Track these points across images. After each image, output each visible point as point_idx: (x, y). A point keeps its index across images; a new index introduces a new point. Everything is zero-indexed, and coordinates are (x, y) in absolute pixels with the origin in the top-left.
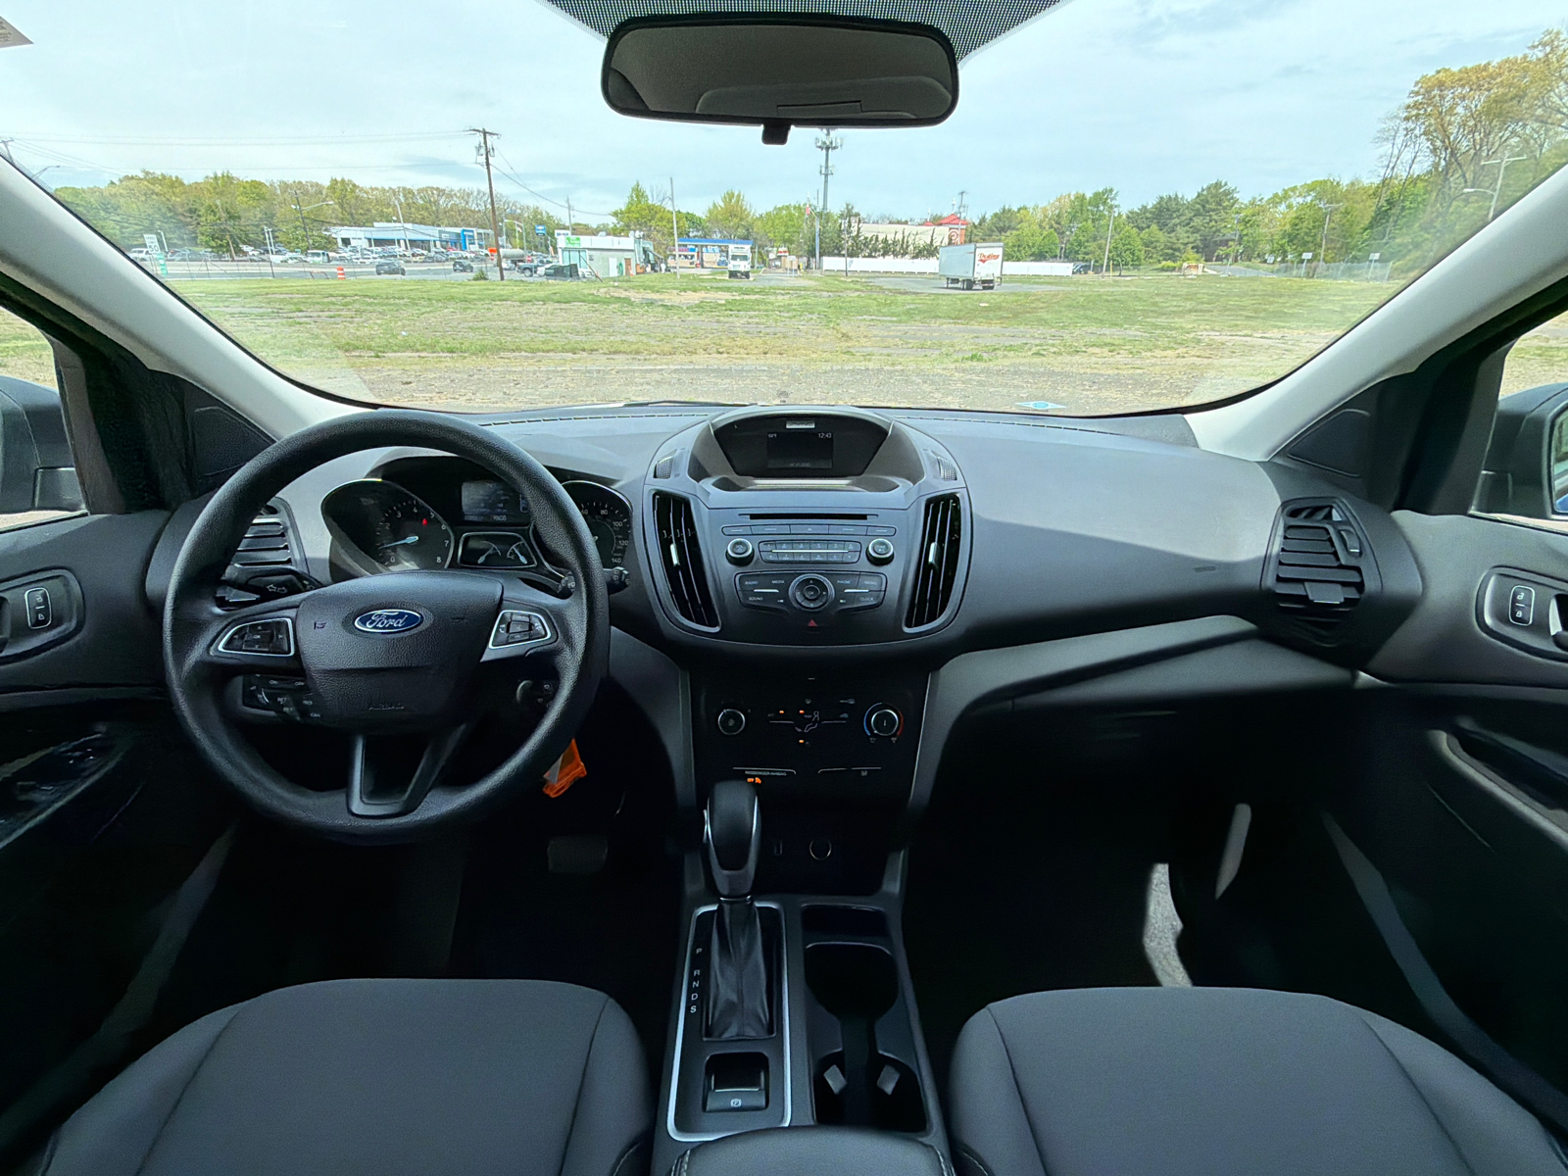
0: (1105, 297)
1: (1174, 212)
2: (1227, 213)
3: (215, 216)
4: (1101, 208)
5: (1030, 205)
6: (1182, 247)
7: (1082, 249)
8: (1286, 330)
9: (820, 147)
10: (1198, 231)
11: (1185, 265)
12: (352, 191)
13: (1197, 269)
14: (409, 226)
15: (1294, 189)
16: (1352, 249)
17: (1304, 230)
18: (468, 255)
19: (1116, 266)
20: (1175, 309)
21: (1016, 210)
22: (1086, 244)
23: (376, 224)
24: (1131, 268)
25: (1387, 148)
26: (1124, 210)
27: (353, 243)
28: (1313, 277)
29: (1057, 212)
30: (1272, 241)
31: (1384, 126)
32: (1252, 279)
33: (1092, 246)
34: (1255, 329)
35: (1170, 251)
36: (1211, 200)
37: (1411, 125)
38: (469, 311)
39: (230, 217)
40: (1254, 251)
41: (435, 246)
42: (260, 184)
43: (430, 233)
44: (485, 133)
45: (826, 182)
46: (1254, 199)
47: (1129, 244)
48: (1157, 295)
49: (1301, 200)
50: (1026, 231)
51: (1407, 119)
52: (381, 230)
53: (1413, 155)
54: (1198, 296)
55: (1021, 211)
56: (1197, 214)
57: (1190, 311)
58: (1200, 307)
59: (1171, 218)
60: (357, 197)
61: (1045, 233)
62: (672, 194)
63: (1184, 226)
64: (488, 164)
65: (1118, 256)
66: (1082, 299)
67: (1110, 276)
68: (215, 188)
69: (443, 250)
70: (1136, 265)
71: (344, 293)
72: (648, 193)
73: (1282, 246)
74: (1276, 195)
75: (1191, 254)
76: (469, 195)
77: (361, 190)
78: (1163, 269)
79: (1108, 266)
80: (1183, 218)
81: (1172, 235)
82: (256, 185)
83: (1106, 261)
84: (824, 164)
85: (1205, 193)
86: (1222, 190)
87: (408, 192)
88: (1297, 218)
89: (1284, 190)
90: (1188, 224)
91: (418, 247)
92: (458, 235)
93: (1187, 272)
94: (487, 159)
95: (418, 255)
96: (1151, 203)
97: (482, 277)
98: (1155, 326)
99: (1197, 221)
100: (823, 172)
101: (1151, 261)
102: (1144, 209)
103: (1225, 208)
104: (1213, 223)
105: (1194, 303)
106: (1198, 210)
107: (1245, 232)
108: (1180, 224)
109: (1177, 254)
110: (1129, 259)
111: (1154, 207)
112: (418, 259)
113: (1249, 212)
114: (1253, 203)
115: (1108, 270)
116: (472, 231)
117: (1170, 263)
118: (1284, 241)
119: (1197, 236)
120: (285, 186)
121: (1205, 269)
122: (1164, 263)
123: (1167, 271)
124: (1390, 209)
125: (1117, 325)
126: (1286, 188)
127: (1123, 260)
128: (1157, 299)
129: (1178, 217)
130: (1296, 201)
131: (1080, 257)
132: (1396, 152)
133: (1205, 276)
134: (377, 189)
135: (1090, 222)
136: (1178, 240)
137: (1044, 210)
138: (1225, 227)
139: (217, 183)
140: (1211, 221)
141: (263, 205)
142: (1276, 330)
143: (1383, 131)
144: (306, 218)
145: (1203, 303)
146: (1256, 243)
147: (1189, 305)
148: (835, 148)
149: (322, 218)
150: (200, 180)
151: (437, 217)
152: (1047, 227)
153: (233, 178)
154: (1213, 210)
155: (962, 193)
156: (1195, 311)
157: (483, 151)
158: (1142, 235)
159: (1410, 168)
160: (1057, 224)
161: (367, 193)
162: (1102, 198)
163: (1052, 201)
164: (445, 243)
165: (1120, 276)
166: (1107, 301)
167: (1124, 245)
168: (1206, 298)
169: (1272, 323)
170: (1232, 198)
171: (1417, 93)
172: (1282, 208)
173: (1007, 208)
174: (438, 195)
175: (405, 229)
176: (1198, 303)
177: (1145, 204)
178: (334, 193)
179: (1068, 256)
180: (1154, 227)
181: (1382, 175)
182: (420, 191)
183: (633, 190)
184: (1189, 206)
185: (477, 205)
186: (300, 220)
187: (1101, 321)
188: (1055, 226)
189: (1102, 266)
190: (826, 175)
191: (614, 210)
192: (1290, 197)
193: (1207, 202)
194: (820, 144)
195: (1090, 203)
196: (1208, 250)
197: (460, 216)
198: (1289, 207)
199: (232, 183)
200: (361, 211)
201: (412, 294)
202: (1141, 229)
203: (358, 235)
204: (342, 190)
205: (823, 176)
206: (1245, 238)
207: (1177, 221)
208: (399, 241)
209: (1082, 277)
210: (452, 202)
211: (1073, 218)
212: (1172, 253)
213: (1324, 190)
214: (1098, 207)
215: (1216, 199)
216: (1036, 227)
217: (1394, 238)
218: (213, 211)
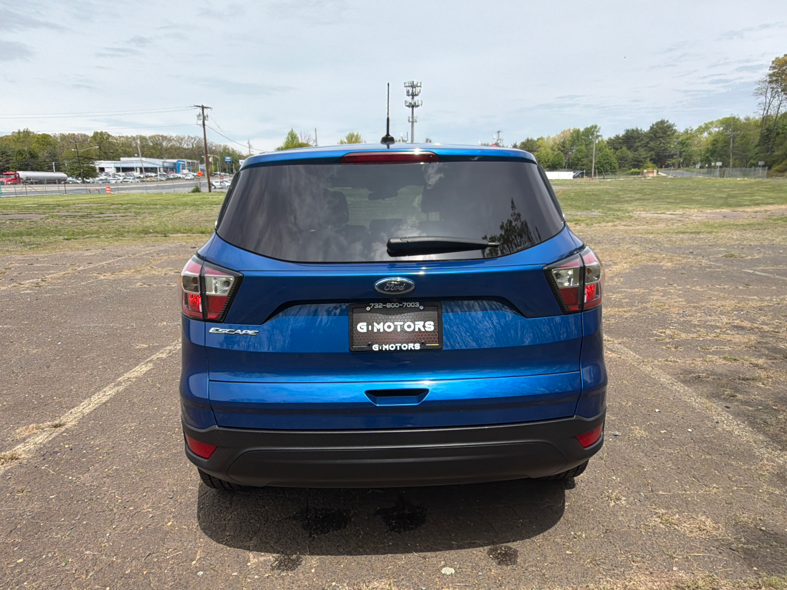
0: (587, 193)
1: (637, 139)
2: (670, 139)
3: (22, 156)
4: (591, 137)
5: (545, 137)
6: (643, 160)
7: (580, 163)
8: (687, 209)
9: (408, 106)
10: (653, 150)
11: (645, 171)
12: (107, 139)
13: (652, 174)
14: (144, 159)
15: (712, 123)
16: (750, 159)
17: (720, 148)
18: (181, 176)
19: (600, 173)
20: (628, 199)
21: (536, 140)
22: (582, 159)
23: (122, 159)
24: (610, 173)
25: (762, 99)
26: (606, 138)
27: (106, 170)
28: (723, 177)
29: (562, 140)
30: (700, 155)
31: (759, 86)
32: (686, 179)
33: (585, 161)
34: (668, 209)
35: (636, 163)
36: (659, 131)
37: (774, 85)
38: (200, 211)
39: (32, 157)
40: (690, 161)
41: (160, 171)
42: (48, 136)
43: (157, 163)
44: (203, 108)
45: (413, 126)
46: (687, 130)
47: (608, 159)
48: (620, 190)
49: (717, 130)
50: (544, 152)
51: (770, 82)
52: (125, 162)
53: (779, 102)
54: (645, 191)
55: (540, 141)
56: (651, 139)
57: (637, 200)
58: (644, 197)
59: (635, 142)
60: (110, 142)
61: (556, 153)
62: (316, 138)
63: (644, 147)
64: (204, 125)
65: (601, 166)
66: (573, 194)
67: (597, 179)
68: (18, 139)
69: (165, 173)
70: (613, 171)
71: (121, 202)
72: (299, 136)
73: (707, 157)
74: (700, 127)
75: (650, 164)
76: (182, 139)
77: (113, 137)
78: (632, 174)
79: (595, 173)
80: (643, 142)
81: (636, 153)
82: (45, 137)
83: (593, 170)
84: (411, 116)
85: (655, 127)
86: (665, 125)
87: (143, 139)
88: (714, 140)
89: (705, 123)
90: (646, 146)
91: (149, 172)
92: (175, 164)
93: (646, 175)
94: (204, 122)
95: (150, 177)
96: (621, 133)
97: (197, 190)
98: (610, 209)
99: (652, 144)
100: (411, 120)
101: (624, 169)
102: (617, 137)
103: (668, 136)
104: (662, 145)
105: (641, 195)
106: (652, 137)
107: (683, 150)
108: (641, 146)
109: (641, 164)
110: (608, 168)
111: (623, 136)
112: (148, 179)
113: (685, 137)
114: (686, 132)
115: (595, 175)
116: (184, 161)
117: (636, 170)
118: (708, 154)
119: (653, 153)
120: (63, 137)
121: (659, 173)
122: (633, 170)
123: (635, 175)
124: (770, 134)
125: (587, 209)
126: (706, 122)
127: (604, 169)
128: (619, 193)
129: (639, 142)
130: (715, 130)
131: (579, 167)
132: (768, 101)
133: (658, 177)
134: (123, 137)
135: (584, 146)
136: (640, 156)
137: (554, 139)
138: (670, 147)
139: (20, 136)
140: (660, 143)
141: (49, 148)
142: (681, 210)
143: (758, 89)
144: (80, 156)
145: (646, 195)
146: (691, 156)
147: (637, 196)
148: (418, 106)
149: (90, 156)
150: (10, 134)
151: (161, 153)
152: (557, 149)
153: (30, 132)
154: (661, 137)
155: (499, 132)
156: (640, 200)
157: (201, 118)
158: (617, 153)
159: (778, 110)
160: (563, 147)
161: (116, 140)
162: (591, 132)
163: (558, 134)
164: (166, 169)
165: (604, 178)
166: (589, 195)
167: (604, 160)
168: (648, 192)
169: (682, 205)
170: (672, 130)
171: (774, 68)
172: (705, 134)
173: (530, 139)
174: (162, 140)
175: (142, 161)
176: (643, 195)
177: (618, 134)
178: (96, 140)
179: (570, 167)
180: (624, 148)
181: (762, 114)
182: (151, 138)
183: (289, 134)
184: (646, 135)
185: (187, 145)
186: (77, 158)
187: (579, 207)
188: (562, 149)
189: (591, 173)
190: (413, 123)
191: (277, 147)
192: (709, 128)
193: (657, 132)
194: (408, 104)
195: (583, 135)
196: (660, 161)
197: (175, 151)
198: (710, 134)
199: (29, 135)
200: (112, 151)
201: (162, 202)
202: (616, 149)
203: (109, 166)
204: (101, 139)
205: (411, 123)
206: (684, 154)
207: (638, 144)
208: (136, 168)
209: (579, 180)
210: (171, 144)
211: (573, 143)
212: (638, 164)
213: (730, 124)
214: (588, 137)
215: (662, 130)
216: (549, 150)
217: (774, 151)
218: (21, 153)
